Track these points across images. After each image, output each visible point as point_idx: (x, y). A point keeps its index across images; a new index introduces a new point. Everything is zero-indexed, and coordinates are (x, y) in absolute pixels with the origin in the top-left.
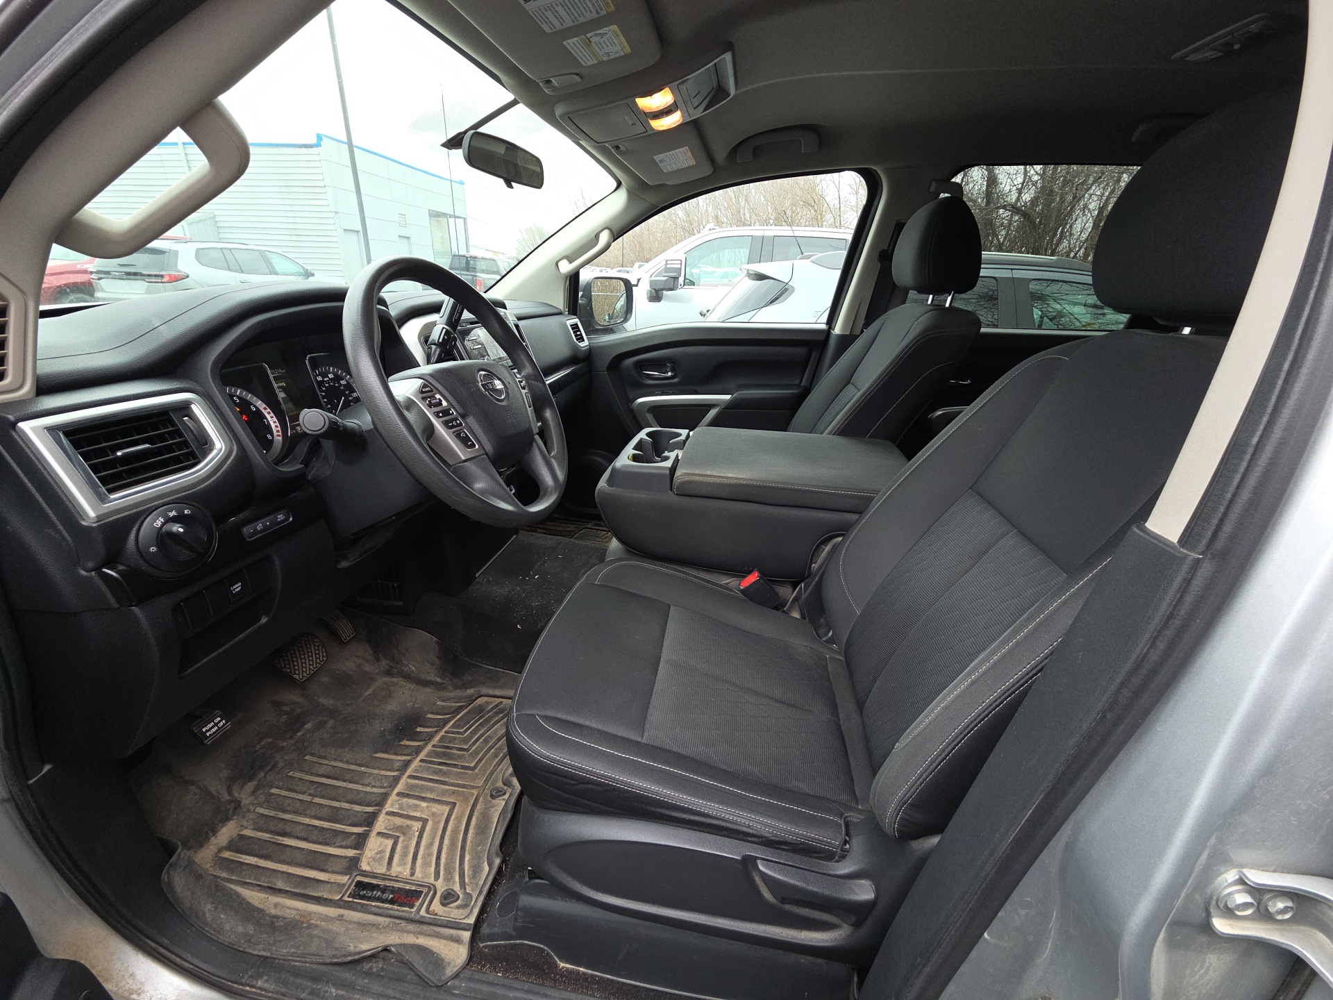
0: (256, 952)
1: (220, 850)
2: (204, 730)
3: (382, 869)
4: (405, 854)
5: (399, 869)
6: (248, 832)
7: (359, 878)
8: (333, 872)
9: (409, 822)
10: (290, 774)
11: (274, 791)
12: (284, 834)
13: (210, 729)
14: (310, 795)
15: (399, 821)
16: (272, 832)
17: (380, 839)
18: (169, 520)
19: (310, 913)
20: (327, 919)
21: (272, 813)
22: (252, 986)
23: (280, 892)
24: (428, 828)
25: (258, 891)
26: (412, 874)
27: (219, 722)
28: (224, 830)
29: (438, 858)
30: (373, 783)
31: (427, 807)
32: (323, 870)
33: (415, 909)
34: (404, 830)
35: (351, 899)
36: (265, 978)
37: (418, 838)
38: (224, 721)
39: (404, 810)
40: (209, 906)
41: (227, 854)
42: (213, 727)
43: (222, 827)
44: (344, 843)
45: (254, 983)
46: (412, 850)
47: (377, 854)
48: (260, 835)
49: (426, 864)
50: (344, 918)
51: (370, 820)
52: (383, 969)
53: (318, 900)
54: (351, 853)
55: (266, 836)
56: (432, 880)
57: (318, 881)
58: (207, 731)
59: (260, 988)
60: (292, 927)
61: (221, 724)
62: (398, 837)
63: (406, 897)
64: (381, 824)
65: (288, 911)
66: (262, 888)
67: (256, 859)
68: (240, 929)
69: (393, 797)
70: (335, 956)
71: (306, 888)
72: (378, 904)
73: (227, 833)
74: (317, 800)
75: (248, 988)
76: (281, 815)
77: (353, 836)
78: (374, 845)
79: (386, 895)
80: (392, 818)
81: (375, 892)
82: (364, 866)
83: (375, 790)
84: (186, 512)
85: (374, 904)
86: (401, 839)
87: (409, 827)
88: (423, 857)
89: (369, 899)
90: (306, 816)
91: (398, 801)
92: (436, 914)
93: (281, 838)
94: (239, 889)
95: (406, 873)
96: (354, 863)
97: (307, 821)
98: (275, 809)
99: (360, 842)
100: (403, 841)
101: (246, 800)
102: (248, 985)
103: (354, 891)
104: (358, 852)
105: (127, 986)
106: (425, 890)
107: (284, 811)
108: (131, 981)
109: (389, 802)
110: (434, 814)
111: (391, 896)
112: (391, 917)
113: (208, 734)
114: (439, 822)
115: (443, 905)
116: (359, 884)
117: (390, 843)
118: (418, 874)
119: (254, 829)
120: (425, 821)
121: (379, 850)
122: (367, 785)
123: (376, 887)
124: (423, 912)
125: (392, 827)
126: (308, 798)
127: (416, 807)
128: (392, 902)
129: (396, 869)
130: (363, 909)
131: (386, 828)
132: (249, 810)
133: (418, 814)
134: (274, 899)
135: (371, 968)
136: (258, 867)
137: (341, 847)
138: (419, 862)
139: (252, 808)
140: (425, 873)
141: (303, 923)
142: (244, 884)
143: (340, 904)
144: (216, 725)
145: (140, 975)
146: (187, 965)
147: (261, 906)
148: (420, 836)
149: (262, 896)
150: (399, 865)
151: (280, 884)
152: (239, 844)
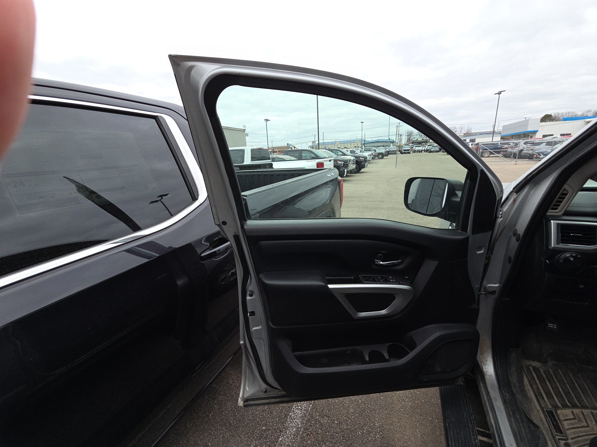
0: (513, 389)
1: (530, 365)
2: (549, 324)
3: (562, 418)
4: (572, 424)
5: (566, 425)
6: (541, 370)
7: (553, 411)
8: (550, 402)
9: (584, 421)
10: (569, 372)
11: (560, 371)
12: (549, 381)
13: (551, 325)
14: (567, 382)
15: (581, 416)
16: (546, 376)
17: (571, 413)
18: (571, 256)
19: (533, 401)
20: (535, 407)
21: (552, 374)
22: (505, 393)
23: (532, 388)
24: (586, 429)
25: (528, 382)
26: (567, 429)
27: (555, 326)
28: (536, 363)
29: (578, 437)
30: (589, 401)
31: (594, 425)
32: (548, 399)
33: (556, 434)
34: (580, 420)
35: (545, 411)
36: (509, 395)
37: (581, 426)
38: (556, 327)
39: (587, 417)
40: (514, 369)
41: (531, 368)
42: (552, 326)
43: (537, 361)
44: (561, 401)
45: (506, 392)
46: (575, 426)
47: (565, 414)
48: (543, 374)
49: (574, 433)
50: (539, 412)
51: (574, 406)
52: (533, 431)
53: (538, 401)
54: (559, 405)
55: (544, 376)
56: (570, 437)
57: (544, 399)
58: (549, 325)
59: (506, 395)
60: (526, 396)
61: (555, 327)
62: (576, 419)
63: (558, 429)
64: (576, 411)
65: (529, 394)
66: (530, 382)
67: (536, 377)
68: (515, 381)
69: (589, 411)
70: (527, 413)
71: (539, 396)
72: (550, 420)
73: (536, 364)
74: (568, 385)
75: (504, 392)
76: (554, 378)
77: (565, 403)
78: (568, 412)
79: (554, 422)
80: (581, 414)
81: (553, 418)
82: (559, 412)
83: (587, 403)
84: (578, 256)
85: (549, 419)
86: (576, 420)
87: (582, 421)
88: (575, 431)
89: (549, 417)
90: (560, 385)
91: (589, 413)
92: (560, 443)
93: (547, 381)
94: (525, 376)
95: (566, 427)
96: (557, 407)
97: (559, 386)
98: (554, 374)
99: (565, 406)
100: (576, 422)
101: (550, 364)
102: (504, 391)
103: (549, 411)
104: (561, 407)
105: (483, 361)
106: (564, 435)
107: (556, 377)
108: (485, 361)
109: (586, 410)
110: (593, 428)
111: (555, 424)
112: (549, 426)
113: (549, 326)
114: (591, 432)
115: (564, 445)
116: (552, 412)
117: (572, 417)
118: (568, 432)
119: (543, 371)
120: (588, 426)
121: (567, 414)
122: (586, 400)
123: (555, 418)
124: (557, 437)
125: (578, 415)
126: (566, 382)
127: (591, 421)
128: (554, 425)
129: (565, 423)
130: (545, 416)
131: (576, 413)
132: (547, 366)
133: (589, 423)
134: (529, 387)
135: (531, 427)
136: (534, 379)
137: (559, 401)
138: (573, 430)
139: (549, 367)
140: (570, 433)
141: (529, 400)
142: (527, 376)
143: (542, 409)
144: (553, 326)
145: (488, 363)
146: (498, 372)
147: (525, 385)
148: (582, 427)
149: (528, 383)
150: (567, 423)
151: (534, 387)
152: (536, 370)
